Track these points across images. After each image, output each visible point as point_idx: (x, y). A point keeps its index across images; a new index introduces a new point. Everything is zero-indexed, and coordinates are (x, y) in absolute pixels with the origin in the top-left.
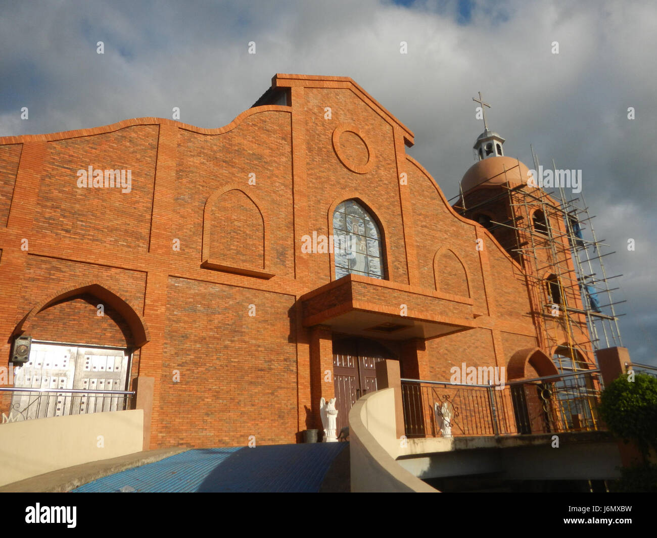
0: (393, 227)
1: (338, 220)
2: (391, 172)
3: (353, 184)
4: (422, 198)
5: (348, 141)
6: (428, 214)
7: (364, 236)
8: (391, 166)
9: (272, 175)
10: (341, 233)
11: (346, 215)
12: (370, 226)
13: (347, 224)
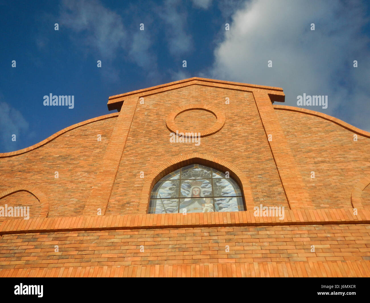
0: (260, 175)
1: (168, 189)
2: (253, 124)
3: (191, 148)
4: (308, 135)
5: (188, 117)
6: (323, 148)
7: (212, 197)
8: (252, 120)
9: (76, 167)
10: (169, 202)
11: (180, 181)
12: (222, 184)
13: (182, 190)
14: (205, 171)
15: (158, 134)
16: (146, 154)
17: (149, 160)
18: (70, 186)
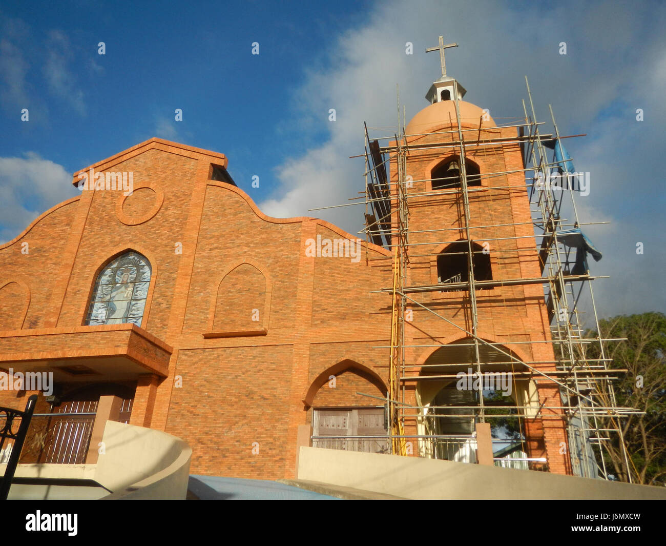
1: (108, 276)
2: (183, 207)
3: (129, 237)
4: (219, 219)
5: (136, 198)
6: (224, 233)
7: (134, 282)
8: (185, 201)
9: (47, 259)
10: (106, 287)
11: (118, 268)
12: (144, 271)
13: (117, 277)
14: (136, 259)
15: (108, 222)
16: (96, 245)
17: (97, 251)
18: (44, 277)
